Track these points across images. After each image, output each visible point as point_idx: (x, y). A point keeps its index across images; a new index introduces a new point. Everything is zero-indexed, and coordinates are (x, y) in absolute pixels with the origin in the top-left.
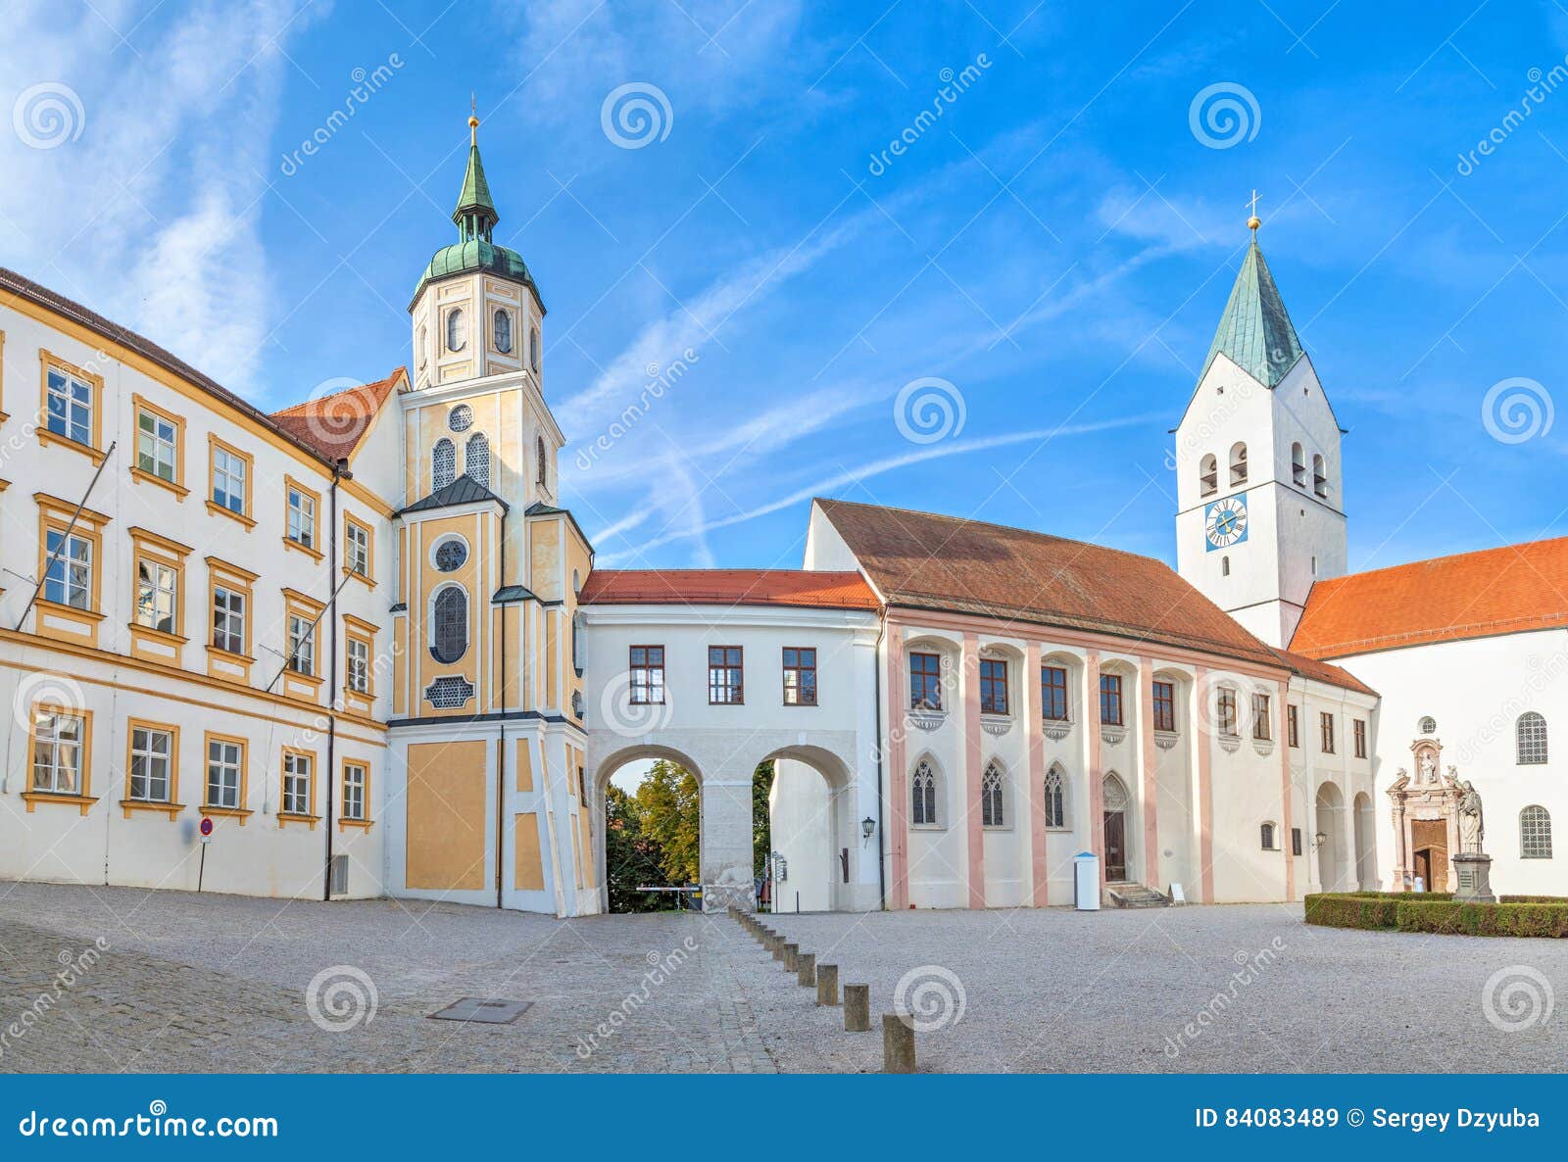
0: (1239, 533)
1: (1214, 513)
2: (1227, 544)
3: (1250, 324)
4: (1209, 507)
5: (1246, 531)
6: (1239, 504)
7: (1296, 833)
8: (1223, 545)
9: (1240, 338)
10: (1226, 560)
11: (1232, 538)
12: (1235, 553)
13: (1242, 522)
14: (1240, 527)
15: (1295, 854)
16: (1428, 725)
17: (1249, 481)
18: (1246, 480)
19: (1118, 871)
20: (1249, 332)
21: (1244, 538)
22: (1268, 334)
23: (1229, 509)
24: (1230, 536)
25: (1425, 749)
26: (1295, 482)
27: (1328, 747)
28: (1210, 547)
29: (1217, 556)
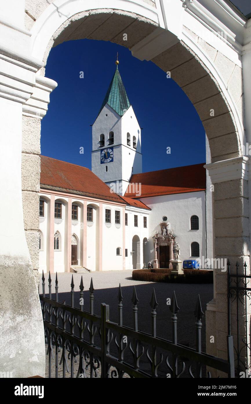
0: (111, 159)
1: (103, 152)
2: (107, 162)
3: (116, 95)
4: (102, 150)
5: (113, 158)
6: (111, 150)
7: (126, 250)
8: (106, 162)
9: (112, 99)
10: (107, 167)
11: (109, 161)
12: (110, 165)
13: (112, 156)
14: (111, 157)
15: (126, 256)
16: (165, 219)
17: (114, 144)
18: (113, 144)
19: (75, 262)
20: (115, 97)
21: (112, 161)
22: (121, 99)
23: (108, 151)
24: (108, 160)
25: (164, 226)
26: (128, 145)
27: (136, 225)
28: (102, 163)
29: (104, 165)
